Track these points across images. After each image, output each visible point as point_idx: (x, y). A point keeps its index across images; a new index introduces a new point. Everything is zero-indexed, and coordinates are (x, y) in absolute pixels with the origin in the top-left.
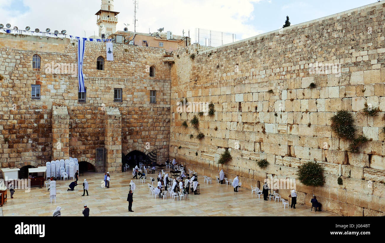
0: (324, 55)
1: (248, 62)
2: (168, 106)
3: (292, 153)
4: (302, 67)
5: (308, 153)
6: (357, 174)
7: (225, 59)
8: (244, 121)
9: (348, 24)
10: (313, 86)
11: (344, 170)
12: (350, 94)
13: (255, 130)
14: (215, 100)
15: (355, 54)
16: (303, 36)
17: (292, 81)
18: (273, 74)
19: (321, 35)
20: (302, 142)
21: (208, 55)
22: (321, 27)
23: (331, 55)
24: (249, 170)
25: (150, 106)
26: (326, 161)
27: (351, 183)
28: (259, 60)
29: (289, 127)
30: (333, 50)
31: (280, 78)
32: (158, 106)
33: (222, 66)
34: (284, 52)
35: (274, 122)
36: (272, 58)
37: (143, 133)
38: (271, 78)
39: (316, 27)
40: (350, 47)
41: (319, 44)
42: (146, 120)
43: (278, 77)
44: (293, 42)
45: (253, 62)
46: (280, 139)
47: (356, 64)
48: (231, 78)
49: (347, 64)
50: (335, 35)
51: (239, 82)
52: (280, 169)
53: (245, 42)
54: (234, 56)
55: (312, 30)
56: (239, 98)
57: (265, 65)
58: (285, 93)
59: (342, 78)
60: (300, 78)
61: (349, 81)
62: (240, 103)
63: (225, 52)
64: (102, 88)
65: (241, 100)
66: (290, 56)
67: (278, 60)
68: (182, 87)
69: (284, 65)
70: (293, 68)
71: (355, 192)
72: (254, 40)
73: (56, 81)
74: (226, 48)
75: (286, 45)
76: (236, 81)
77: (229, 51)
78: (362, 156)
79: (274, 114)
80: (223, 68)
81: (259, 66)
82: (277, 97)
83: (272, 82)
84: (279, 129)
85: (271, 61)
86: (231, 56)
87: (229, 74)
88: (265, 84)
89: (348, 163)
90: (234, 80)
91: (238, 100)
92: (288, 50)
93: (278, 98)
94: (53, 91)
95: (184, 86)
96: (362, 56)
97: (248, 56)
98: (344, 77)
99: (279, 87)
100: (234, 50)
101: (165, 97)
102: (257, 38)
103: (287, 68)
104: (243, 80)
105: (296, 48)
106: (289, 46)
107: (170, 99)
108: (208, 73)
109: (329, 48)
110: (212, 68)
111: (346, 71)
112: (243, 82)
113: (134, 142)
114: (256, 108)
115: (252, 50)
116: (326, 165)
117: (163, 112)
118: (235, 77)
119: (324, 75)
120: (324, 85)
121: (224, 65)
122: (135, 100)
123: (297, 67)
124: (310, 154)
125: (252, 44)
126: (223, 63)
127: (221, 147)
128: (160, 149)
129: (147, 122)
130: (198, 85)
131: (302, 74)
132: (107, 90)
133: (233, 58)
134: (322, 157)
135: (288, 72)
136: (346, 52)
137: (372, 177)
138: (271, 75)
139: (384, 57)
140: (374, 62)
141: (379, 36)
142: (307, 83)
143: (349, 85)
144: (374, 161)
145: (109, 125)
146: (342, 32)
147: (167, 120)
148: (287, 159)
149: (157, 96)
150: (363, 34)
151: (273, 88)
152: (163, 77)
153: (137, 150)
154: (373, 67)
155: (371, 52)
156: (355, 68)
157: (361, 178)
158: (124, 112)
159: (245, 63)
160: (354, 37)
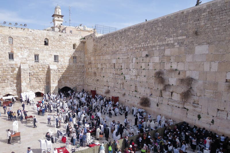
0: (153, 40)
2: (83, 64)
3: (137, 90)
4: (143, 46)
5: (144, 91)
6: (165, 102)
7: (108, 41)
8: (116, 73)
9: (165, 23)
10: (147, 56)
11: (159, 100)
12: (164, 61)
14: (103, 62)
15: (167, 39)
16: (144, 29)
17: (138, 53)
18: (129, 49)
19: (152, 29)
20: (141, 85)
21: (100, 38)
22: (152, 25)
23: (156, 40)
25: (73, 64)
26: (152, 95)
27: (163, 106)
28: (123, 42)
30: (157, 37)
31: (133, 51)
32: (77, 64)
33: (107, 44)
34: (135, 38)
35: (129, 74)
37: (70, 78)
40: (165, 36)
41: (151, 34)
42: (71, 71)
43: (131, 51)
44: (139, 33)
45: (120, 43)
47: (168, 45)
48: (110, 51)
49: (163, 44)
50: (159, 29)
52: (131, 98)
55: (148, 26)
56: (114, 61)
57: (126, 44)
58: (134, 59)
59: (161, 52)
61: (164, 54)
63: (108, 37)
64: (47, 55)
65: (115, 63)
66: (137, 40)
67: (132, 42)
68: (89, 55)
69: (134, 45)
70: (139, 46)
72: (121, 31)
73: (22, 51)
74: (109, 35)
76: (113, 52)
77: (110, 37)
78: (168, 93)
79: (129, 70)
81: (123, 45)
82: (131, 61)
83: (129, 53)
85: (128, 42)
87: (110, 49)
88: (125, 54)
89: (162, 96)
90: (112, 52)
91: (113, 62)
92: (137, 37)
94: (21, 56)
95: (90, 54)
97: (118, 40)
99: (132, 56)
100: (112, 36)
101: (81, 60)
103: (136, 46)
105: (140, 36)
106: (137, 35)
107: (84, 61)
108: (100, 48)
109: (155, 36)
110: (102, 45)
111: (163, 48)
112: (116, 53)
113: (65, 82)
114: (121, 66)
115: (120, 36)
116: (152, 97)
117: (80, 68)
118: (112, 50)
119: (152, 50)
120: (152, 55)
122: (65, 61)
123: (140, 46)
124: (145, 91)
125: (120, 33)
127: (106, 86)
128: (79, 86)
129: (72, 73)
130: (96, 54)
131: (142, 50)
132: (50, 56)
133: (112, 40)
134: (150, 92)
135: (136, 48)
136: (163, 38)
137: (172, 103)
138: (128, 50)
139: (181, 41)
140: (176, 44)
141: (179, 29)
142: (144, 53)
143: (164, 56)
144: (173, 95)
145: (51, 74)
146: (162, 27)
147: (82, 71)
148: (135, 93)
149: (77, 59)
150: (172, 29)
151: (129, 56)
152: (80, 49)
153: (67, 86)
154: (176, 47)
155: (175, 38)
156: (167, 47)
157: (167, 104)
158: (59, 67)
159: (117, 43)
160: (167, 30)
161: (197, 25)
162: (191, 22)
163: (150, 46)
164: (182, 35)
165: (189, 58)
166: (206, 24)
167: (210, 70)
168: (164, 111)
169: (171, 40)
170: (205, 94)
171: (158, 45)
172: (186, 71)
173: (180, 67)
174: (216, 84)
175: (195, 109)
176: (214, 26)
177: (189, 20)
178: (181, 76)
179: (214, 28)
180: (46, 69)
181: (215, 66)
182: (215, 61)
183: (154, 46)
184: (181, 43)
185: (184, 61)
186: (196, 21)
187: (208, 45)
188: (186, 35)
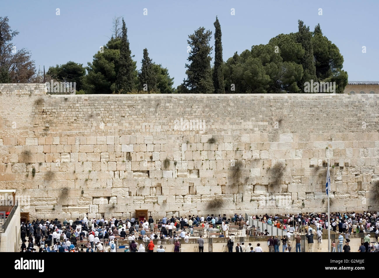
0: (220, 121)
5: (209, 190)
6: (248, 198)
8: (135, 169)
10: (212, 141)
11: (238, 198)
12: (241, 148)
13: (151, 177)
15: (244, 123)
16: (201, 104)
19: (218, 107)
23: (226, 121)
26: (223, 193)
27: (244, 204)
29: (188, 172)
30: (228, 118)
31: (179, 134)
38: (168, 133)
39: (213, 100)
40: (240, 118)
41: (216, 112)
43: (176, 133)
45: (145, 117)
46: (180, 182)
47: (244, 130)
48: (113, 129)
49: (238, 129)
50: (229, 109)
51: (127, 133)
52: (183, 205)
55: (209, 101)
56: (128, 148)
57: (161, 121)
58: (184, 145)
59: (235, 138)
60: (200, 135)
61: (240, 140)
62: (129, 153)
65: (131, 150)
66: (189, 117)
75: (185, 108)
76: (122, 132)
81: (154, 121)
82: (176, 149)
83: (170, 136)
85: (168, 119)
88: (162, 137)
91: (125, 150)
92: (187, 112)
93: (178, 150)
96: (248, 125)
102: (150, 96)
104: (132, 132)
106: (188, 109)
109: (224, 116)
111: (237, 133)
114: (152, 157)
116: (224, 196)
119: (221, 135)
120: (221, 141)
127: (98, 197)
130: (52, 132)
134: (221, 191)
136: (237, 121)
138: (168, 130)
139: (262, 127)
140: (256, 129)
141: (259, 114)
142: (206, 138)
143: (240, 142)
144: (256, 189)
146: (234, 107)
148: (189, 196)
154: (256, 133)
155: (254, 123)
157: (250, 200)
160: (243, 112)
161: (280, 113)
163: (216, 128)
164: (263, 121)
165: (274, 146)
166: (288, 114)
171: (229, 129)
172: (271, 160)
173: (264, 155)
176: (297, 117)
178: (267, 166)
179: (296, 119)
183: (223, 129)
184: (263, 130)
185: (268, 148)
186: (279, 109)
187: (292, 134)
188: (268, 121)
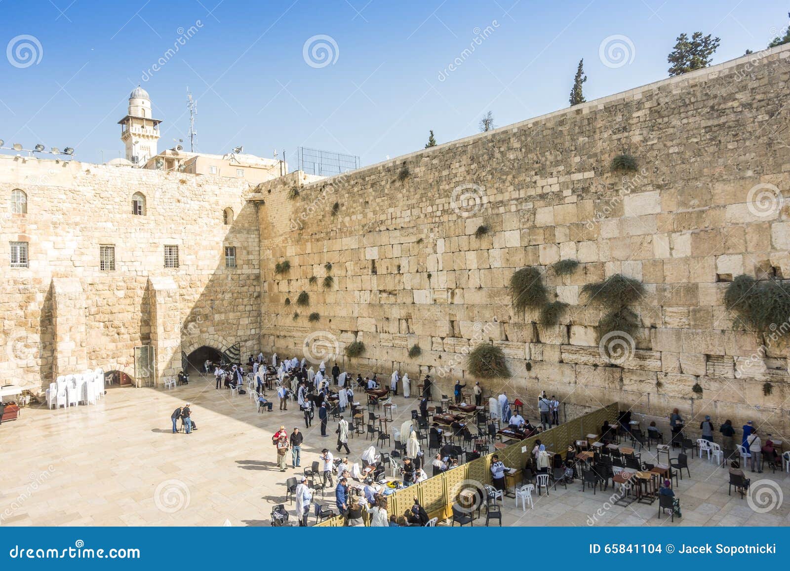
0: (496, 185)
1: (383, 198)
2: (256, 271)
3: (456, 332)
6: (553, 356)
7: (347, 195)
8: (381, 288)
9: (529, 139)
10: (482, 231)
11: (533, 352)
12: (535, 240)
13: (399, 301)
14: (334, 258)
15: (541, 182)
16: (464, 157)
17: (451, 224)
18: (422, 216)
19: (492, 156)
20: (471, 314)
21: (319, 189)
22: (490, 145)
23: (506, 185)
24: (393, 362)
25: (226, 272)
26: (507, 339)
27: (545, 368)
28: (400, 195)
29: (449, 293)
30: (510, 178)
31: (434, 221)
32: (239, 272)
33: (343, 205)
34: (438, 182)
35: (427, 286)
36: (420, 191)
37: (217, 317)
38: (419, 221)
39: (484, 144)
40: (533, 173)
41: (489, 169)
42: (220, 295)
43: (430, 220)
44: (450, 167)
45: (391, 199)
46: (436, 311)
47: (543, 196)
48: (357, 224)
49: (530, 197)
50: (512, 156)
51: (371, 230)
52: (440, 357)
53: (377, 168)
54: (362, 189)
55: (477, 149)
56: (372, 253)
57: (410, 202)
58: (441, 243)
59: (524, 218)
60: (463, 220)
61: (534, 221)
62: (373, 261)
63: (346, 184)
64: (143, 246)
65: (376, 257)
66: (447, 187)
67: (429, 194)
68: (279, 240)
69: (438, 201)
71: (551, 382)
72: (391, 165)
73: (56, 235)
74: (348, 178)
75: (440, 171)
76: (366, 228)
77: (352, 182)
78: (557, 329)
79: (426, 275)
80: (344, 208)
81: (401, 204)
82: (429, 250)
83: (421, 227)
84: (436, 296)
85: (418, 196)
86: (356, 189)
87: (354, 217)
88: (411, 230)
89: (538, 341)
90: (363, 227)
91: (369, 257)
92: (444, 179)
93: (432, 251)
94: (53, 253)
95: (281, 238)
96: (550, 185)
97: (384, 189)
98: (526, 217)
99: (432, 235)
100: (360, 181)
101: (251, 257)
102: (395, 162)
103: (443, 206)
104: (376, 225)
105: (455, 175)
106: (445, 173)
107: (260, 260)
108: (321, 217)
109: (503, 175)
111: (529, 207)
112: (377, 229)
113: (201, 332)
114: (399, 267)
115: (389, 180)
116: (507, 346)
117: (248, 282)
118: (364, 222)
119: (497, 215)
120: (498, 228)
121: (346, 203)
122: (200, 263)
125: (389, 171)
126: (344, 200)
127: (346, 331)
128: (246, 341)
129: (223, 299)
130: (305, 237)
132: (152, 249)
133: (360, 192)
134: (501, 334)
135: (444, 211)
136: (528, 179)
137: (574, 357)
138: (419, 217)
139: (580, 186)
140: (567, 192)
141: (573, 155)
142: (473, 226)
143: (534, 227)
144: (574, 334)
145: (158, 306)
146: (521, 150)
147: (255, 294)
148: (449, 341)
149: (237, 255)
150: (551, 153)
151: (423, 236)
152: (246, 225)
153: (207, 345)
154: (567, 200)
155: (562, 179)
156: (541, 203)
157: (557, 360)
158: (183, 284)
159: (378, 200)
160: (538, 157)
161: (623, 141)
162: (606, 135)
163: (490, 202)
164: (581, 169)
165: (609, 228)
166: (645, 140)
167: (671, 254)
168: (552, 380)
169: (551, 184)
170: (667, 319)
171: (512, 200)
172: (603, 264)
173: (586, 254)
174: (692, 290)
175: (642, 363)
176: (669, 144)
177: (598, 131)
178: (593, 278)
179: (669, 148)
180: (141, 293)
181: (683, 243)
182: (681, 231)
183: (502, 202)
184: (582, 191)
185: (595, 236)
186: (619, 131)
187: (658, 191)
188: (594, 169)
